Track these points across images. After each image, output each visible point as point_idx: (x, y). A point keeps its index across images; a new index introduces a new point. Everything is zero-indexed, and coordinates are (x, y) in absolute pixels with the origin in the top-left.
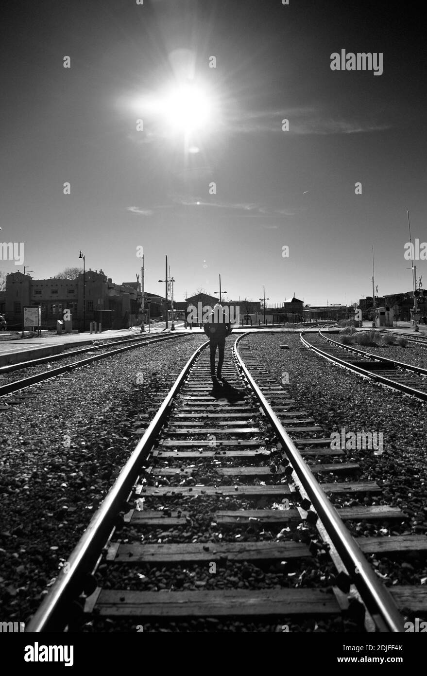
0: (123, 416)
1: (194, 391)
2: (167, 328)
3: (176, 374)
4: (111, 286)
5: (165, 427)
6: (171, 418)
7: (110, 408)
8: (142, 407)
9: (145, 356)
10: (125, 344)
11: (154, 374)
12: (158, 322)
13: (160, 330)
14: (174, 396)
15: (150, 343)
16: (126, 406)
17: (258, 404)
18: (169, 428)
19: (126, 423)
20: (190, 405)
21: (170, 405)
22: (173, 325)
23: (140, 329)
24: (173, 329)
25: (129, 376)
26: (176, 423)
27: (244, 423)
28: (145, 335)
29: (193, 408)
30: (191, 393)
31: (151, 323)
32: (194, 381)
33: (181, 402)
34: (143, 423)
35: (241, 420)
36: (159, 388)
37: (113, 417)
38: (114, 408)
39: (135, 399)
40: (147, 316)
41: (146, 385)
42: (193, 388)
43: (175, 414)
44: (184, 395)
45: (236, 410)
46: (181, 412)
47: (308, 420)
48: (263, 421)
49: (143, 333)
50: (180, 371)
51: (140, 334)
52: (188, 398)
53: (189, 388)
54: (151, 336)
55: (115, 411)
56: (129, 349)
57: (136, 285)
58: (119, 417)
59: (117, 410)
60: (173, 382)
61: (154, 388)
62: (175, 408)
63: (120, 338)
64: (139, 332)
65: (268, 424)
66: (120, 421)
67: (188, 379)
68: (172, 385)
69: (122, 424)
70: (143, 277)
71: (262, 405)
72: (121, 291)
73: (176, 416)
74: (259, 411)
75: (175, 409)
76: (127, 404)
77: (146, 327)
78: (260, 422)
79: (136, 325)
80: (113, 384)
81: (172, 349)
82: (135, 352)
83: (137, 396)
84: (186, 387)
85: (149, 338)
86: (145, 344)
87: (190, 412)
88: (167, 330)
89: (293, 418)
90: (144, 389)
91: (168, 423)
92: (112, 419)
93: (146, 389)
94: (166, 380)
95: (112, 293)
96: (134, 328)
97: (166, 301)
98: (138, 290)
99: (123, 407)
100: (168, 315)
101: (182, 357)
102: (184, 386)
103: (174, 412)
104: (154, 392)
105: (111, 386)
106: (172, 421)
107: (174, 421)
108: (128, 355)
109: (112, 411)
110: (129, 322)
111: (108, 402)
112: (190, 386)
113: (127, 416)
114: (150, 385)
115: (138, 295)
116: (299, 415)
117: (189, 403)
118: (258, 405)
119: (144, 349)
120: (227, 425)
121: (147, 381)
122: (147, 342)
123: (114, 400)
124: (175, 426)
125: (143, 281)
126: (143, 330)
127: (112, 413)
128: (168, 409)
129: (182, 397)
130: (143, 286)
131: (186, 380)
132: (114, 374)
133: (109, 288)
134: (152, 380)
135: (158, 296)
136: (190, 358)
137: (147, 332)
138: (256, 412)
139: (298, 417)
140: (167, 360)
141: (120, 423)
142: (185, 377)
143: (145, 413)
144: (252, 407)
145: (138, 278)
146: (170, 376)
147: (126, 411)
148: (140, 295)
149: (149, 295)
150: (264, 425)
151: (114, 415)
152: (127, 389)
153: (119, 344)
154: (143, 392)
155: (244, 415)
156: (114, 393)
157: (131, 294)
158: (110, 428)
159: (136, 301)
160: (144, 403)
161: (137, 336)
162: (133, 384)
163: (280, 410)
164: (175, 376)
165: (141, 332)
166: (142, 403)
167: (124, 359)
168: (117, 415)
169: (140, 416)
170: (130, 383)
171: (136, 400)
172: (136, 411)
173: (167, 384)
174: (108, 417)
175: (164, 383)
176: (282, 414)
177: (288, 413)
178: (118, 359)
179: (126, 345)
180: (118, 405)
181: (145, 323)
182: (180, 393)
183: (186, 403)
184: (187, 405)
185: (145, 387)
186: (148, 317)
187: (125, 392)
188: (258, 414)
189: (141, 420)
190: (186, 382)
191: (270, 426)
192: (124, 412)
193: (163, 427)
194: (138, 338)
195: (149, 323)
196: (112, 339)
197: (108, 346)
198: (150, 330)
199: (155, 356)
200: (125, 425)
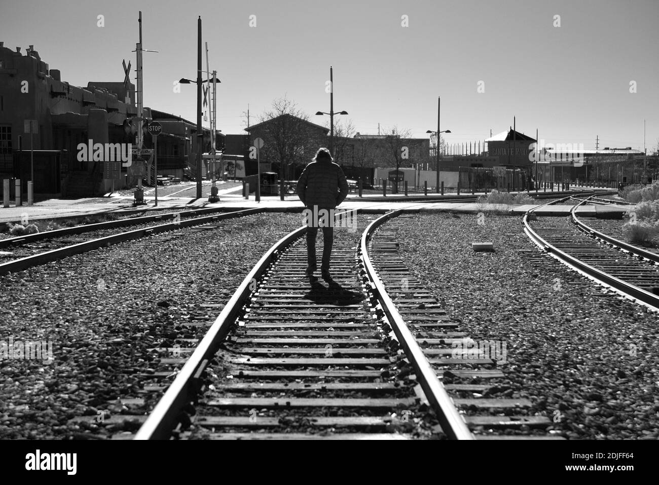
0: (79, 402)
1: (260, 345)
2: (199, 195)
3: (217, 305)
4: (62, 91)
5: (183, 429)
6: (198, 408)
7: (47, 385)
8: (129, 381)
9: (143, 262)
10: (92, 233)
11: (164, 305)
12: (178, 181)
13: (183, 201)
14: (210, 355)
15: (157, 231)
16: (89, 379)
17: (413, 377)
18: (194, 432)
19: (86, 419)
20: (248, 377)
21: (197, 376)
22: (214, 191)
23: (133, 197)
24: (214, 199)
25: (99, 308)
26: (212, 420)
27: (376, 421)
28: (144, 211)
29: (254, 385)
30: (251, 350)
31: (161, 183)
32: (259, 321)
33: (226, 370)
34: (130, 418)
35: (370, 415)
36: (174, 336)
37: (52, 407)
38: (56, 384)
39: (112, 362)
40: (149, 167)
41: (142, 330)
42: (257, 337)
43: (210, 398)
44: (235, 354)
45: (357, 391)
46: (224, 392)
47: (534, 420)
48: (423, 419)
49: (139, 208)
50: (227, 297)
51: (131, 209)
52: (243, 360)
53: (247, 337)
54: (158, 215)
55: (59, 391)
56: (103, 244)
57: (123, 90)
58: (69, 406)
59: (66, 389)
60: (208, 323)
61: (162, 336)
62: (211, 383)
63: (80, 219)
64: (130, 204)
65: (435, 424)
66: (71, 416)
67: (246, 317)
68: (205, 330)
69: (75, 423)
70: (139, 69)
71: (421, 380)
72: (85, 104)
73: (212, 403)
74: (414, 394)
75: (211, 387)
76: (91, 374)
77: (147, 192)
78: (416, 420)
79: (123, 187)
80: (58, 326)
81: (210, 246)
82: (119, 252)
83: (118, 355)
84: (239, 336)
85: (154, 219)
86: (144, 234)
87: (246, 393)
88: (199, 203)
89: (496, 413)
90: (135, 338)
91: (192, 419)
92: (49, 411)
93: (142, 338)
94: (191, 319)
95: (61, 108)
96: (116, 195)
97: (197, 130)
98: (128, 100)
99: (82, 380)
100: (203, 165)
101: (234, 264)
102: (234, 334)
103: (208, 393)
104: (162, 346)
105: (53, 332)
106: (201, 414)
107: (207, 414)
108: (99, 260)
109: (51, 391)
110: (105, 181)
111: (42, 370)
112: (249, 333)
113: (90, 404)
114: (152, 330)
115: (129, 115)
116: (511, 408)
117: (246, 373)
118: (412, 381)
119: (141, 244)
120: (334, 426)
121: (146, 320)
122: (149, 228)
123: (59, 364)
124: (209, 427)
125: (139, 78)
126: (139, 200)
127: (52, 397)
128: (194, 387)
129: (228, 357)
130: (140, 91)
131: (242, 319)
132: (62, 303)
133: (54, 95)
134: (156, 319)
135: (179, 119)
136: (251, 268)
137: (150, 206)
138: (406, 396)
139: (509, 412)
140: (197, 271)
141: (70, 421)
142: (237, 312)
143: (135, 395)
144: (397, 385)
145: (127, 72)
146: (201, 309)
147: (89, 391)
148: (132, 115)
149: (157, 115)
150: (424, 427)
151: (55, 400)
152: (94, 339)
153: (79, 232)
154: (134, 345)
155: (378, 402)
156: (61, 349)
157: (110, 110)
158: (43, 432)
159: (123, 127)
160: (135, 371)
161: (123, 214)
162: (110, 327)
163: (464, 394)
164: (213, 309)
165: (135, 205)
166: (130, 373)
167: (89, 268)
168: (64, 401)
169: (124, 402)
170: (101, 325)
171: (115, 366)
172: (113, 391)
173: (194, 328)
174: (41, 405)
175: (187, 325)
176: (469, 402)
177: (484, 401)
178: (75, 269)
179: (97, 236)
180: (68, 377)
181: (145, 184)
182: (224, 348)
183: (237, 373)
184: (241, 376)
185: (139, 335)
186: (152, 169)
187: (87, 345)
188: (411, 401)
189: (123, 413)
190: (242, 324)
191: (438, 429)
192: (83, 393)
193: (178, 429)
194: (126, 219)
195: (154, 183)
196: (62, 220)
197: (49, 237)
198: (156, 201)
199: (167, 263)
200: (84, 426)
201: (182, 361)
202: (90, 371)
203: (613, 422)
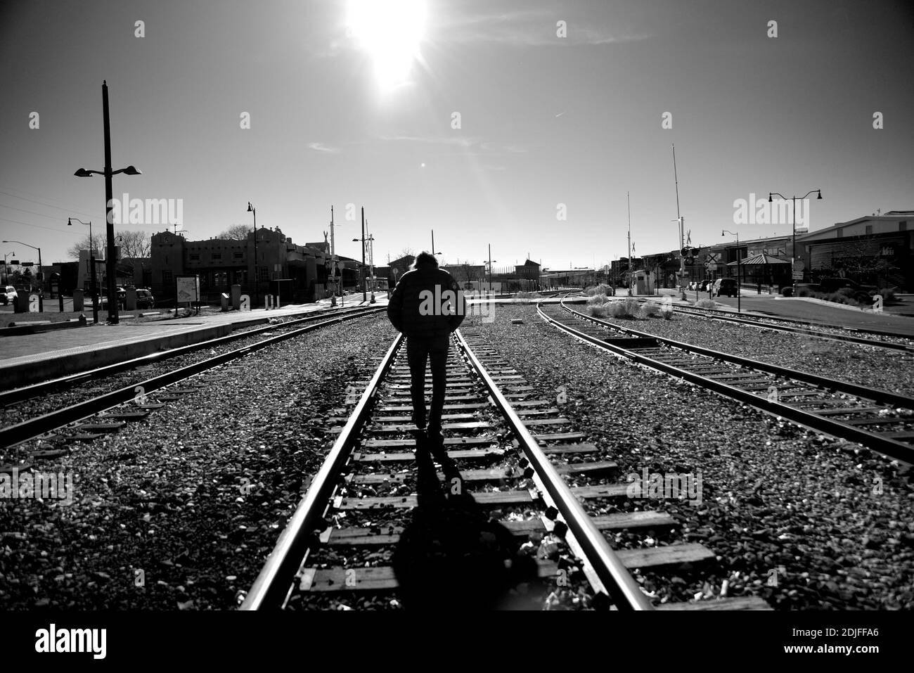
0: (313, 411)
1: (404, 378)
2: (365, 300)
3: (379, 358)
4: (291, 248)
5: (368, 424)
6: (374, 413)
7: (295, 402)
8: (337, 399)
9: (338, 336)
10: (311, 322)
11: (351, 358)
12: (353, 293)
13: (357, 303)
14: (378, 384)
15: (345, 319)
16: (316, 399)
17: (487, 392)
18: (374, 425)
19: (316, 420)
20: (399, 395)
21: (372, 396)
22: (373, 297)
23: (331, 302)
24: (373, 301)
25: (318, 361)
26: (382, 419)
27: (469, 416)
28: (337, 309)
29: (403, 400)
30: (399, 381)
31: (345, 294)
32: (402, 365)
33: (387, 392)
34: (339, 419)
35: (465, 413)
36: (358, 375)
37: (299, 413)
38: (300, 402)
39: (327, 390)
40: (339, 286)
41: (341, 373)
42: (402, 374)
43: (380, 407)
44: (391, 383)
45: (458, 400)
46: (387, 404)
47: (551, 411)
48: (494, 413)
49: (334, 308)
50: (384, 353)
51: (330, 309)
52: (396, 386)
53: (397, 374)
54: (344, 311)
55: (302, 406)
56: (317, 327)
57: (323, 246)
58: (307, 413)
59: (305, 404)
60: (375, 368)
61: (352, 375)
62: (380, 399)
63: (304, 315)
64: (329, 306)
65: (500, 416)
66: (309, 418)
67: (395, 363)
68: (374, 371)
69: (312, 422)
70: (332, 235)
71: (491, 393)
72: (304, 254)
73: (381, 410)
74: (488, 401)
75: (380, 401)
76: (317, 397)
77: (337, 299)
78: (490, 414)
79: (326, 297)
80: (298, 371)
81: (373, 327)
82: (324, 332)
83: (330, 386)
84: (392, 374)
85: (342, 313)
86: (338, 321)
87: (399, 404)
88: (365, 304)
89: (531, 408)
90: (338, 377)
91: (372, 419)
92: (298, 416)
93: (341, 377)
94: (366, 366)
95: (293, 257)
96: (322, 302)
97: (363, 265)
98: (327, 251)
99: (313, 400)
100: (367, 284)
101: (386, 336)
102: (389, 373)
103: (379, 405)
104: (352, 381)
105: (296, 375)
106: (376, 416)
107: (379, 416)
108: (316, 336)
109: (298, 406)
110: (316, 294)
111: (292, 394)
112: (397, 372)
113: (318, 412)
114: (346, 372)
115: (327, 259)
117: (398, 393)
118: (486, 394)
119: (336, 327)
120: (447, 419)
121: (343, 367)
122: (340, 318)
123: (301, 391)
124: (381, 422)
125: (332, 240)
126: (334, 304)
127: (298, 408)
128: (372, 401)
129: (387, 385)
130: (333, 247)
131: (393, 365)
132: (299, 359)
133: (289, 250)
134: (348, 366)
135: (353, 260)
136: (396, 337)
137: (340, 307)
138: (484, 402)
139: (538, 407)
140: (367, 340)
141: (309, 421)
142: (390, 361)
143: (341, 407)
144: (478, 396)
145: (326, 237)
146: (371, 360)
147: (317, 405)
148: (329, 259)
149: (342, 259)
150: (494, 418)
151: (300, 410)
152: (316, 377)
153: (304, 321)
154: (338, 380)
155: (469, 406)
156: (300, 383)
157: (317, 257)
158: (296, 427)
159: (325, 265)
160: (340, 394)
161: (326, 311)
162: (324, 371)
163: (514, 399)
164: (377, 360)
165: (332, 306)
166: (337, 395)
167: (311, 341)
168: (305, 411)
169: (335, 410)
170: (319, 370)
171: (329, 391)
172: (330, 405)
173: (368, 371)
174: (294, 413)
175: (364, 369)
176: (517, 403)
177: (524, 402)
178: (304, 341)
179: (314, 323)
180: (305, 398)
181: (337, 295)
182: (385, 381)
183: (393, 393)
184: (395, 395)
185: (340, 375)
186: (341, 288)
187: (313, 381)
188: (487, 404)
189: (336, 416)
190: (393, 367)
191: (502, 418)
192: (314, 406)
193: (365, 424)
194: (328, 314)
195: (341, 294)
196: (295, 316)
197: (289, 325)
198: (343, 304)
199: (351, 336)
200: (316, 423)
201: (364, 388)
202: (317, 395)
203: (590, 409)
